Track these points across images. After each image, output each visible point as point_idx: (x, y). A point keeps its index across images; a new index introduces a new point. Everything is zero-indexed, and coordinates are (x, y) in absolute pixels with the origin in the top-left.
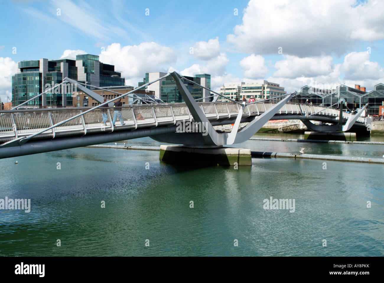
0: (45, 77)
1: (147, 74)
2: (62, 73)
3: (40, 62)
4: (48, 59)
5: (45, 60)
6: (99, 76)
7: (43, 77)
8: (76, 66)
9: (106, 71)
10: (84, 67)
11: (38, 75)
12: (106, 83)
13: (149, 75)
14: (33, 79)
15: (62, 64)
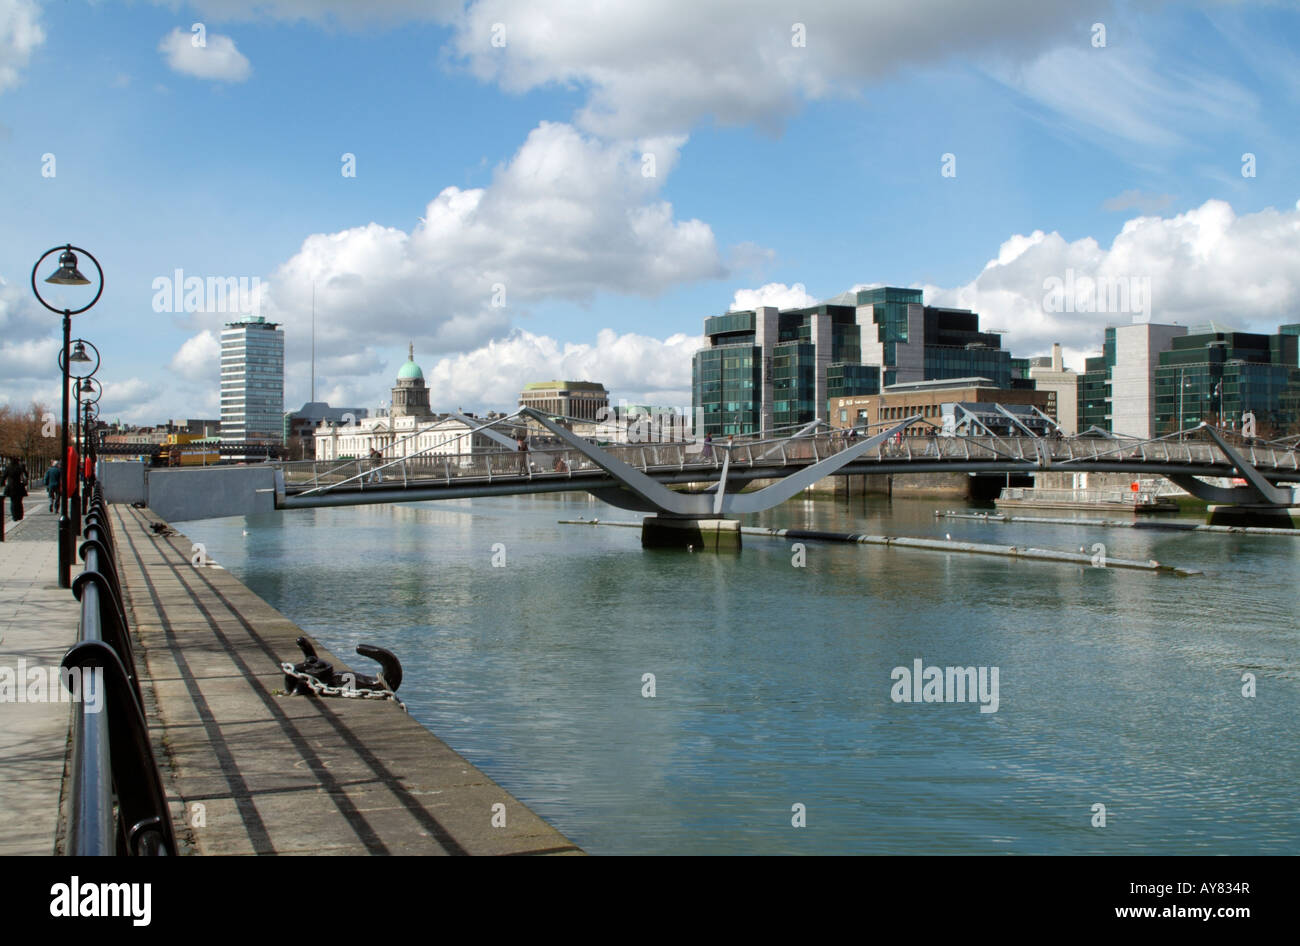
0: (768, 359)
1: (1111, 332)
2: (814, 346)
3: (757, 317)
4: (776, 309)
5: (769, 311)
6: (922, 348)
7: (763, 359)
8: (858, 322)
9: (948, 333)
10: (876, 325)
11: (751, 351)
12: (945, 367)
13: (1114, 336)
14: (738, 366)
15: (814, 319)
